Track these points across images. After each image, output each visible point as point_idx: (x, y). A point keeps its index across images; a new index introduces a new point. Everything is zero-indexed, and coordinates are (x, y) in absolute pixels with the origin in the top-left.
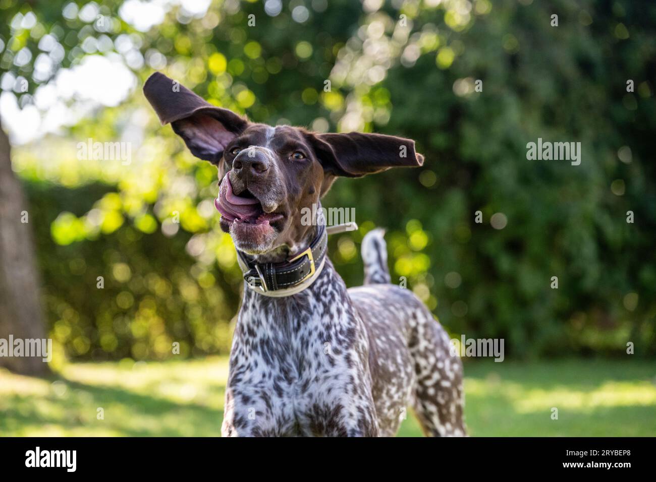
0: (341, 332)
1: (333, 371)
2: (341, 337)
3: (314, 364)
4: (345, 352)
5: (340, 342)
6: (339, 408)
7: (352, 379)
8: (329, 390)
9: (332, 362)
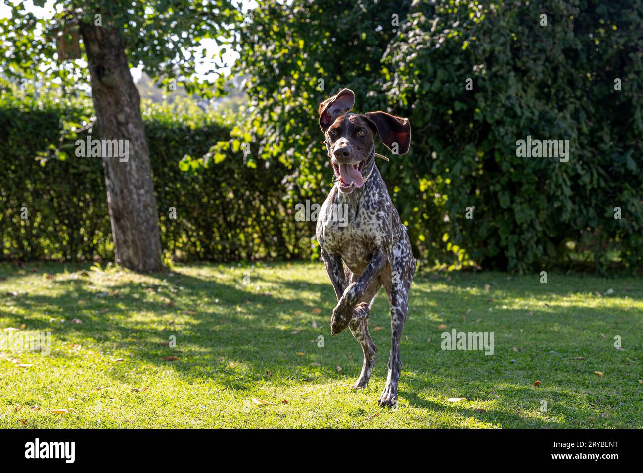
0: (375, 203)
1: (371, 222)
2: (375, 206)
3: (362, 217)
4: (376, 213)
5: (374, 208)
6: (375, 237)
7: (379, 225)
8: (371, 229)
9: (370, 218)
